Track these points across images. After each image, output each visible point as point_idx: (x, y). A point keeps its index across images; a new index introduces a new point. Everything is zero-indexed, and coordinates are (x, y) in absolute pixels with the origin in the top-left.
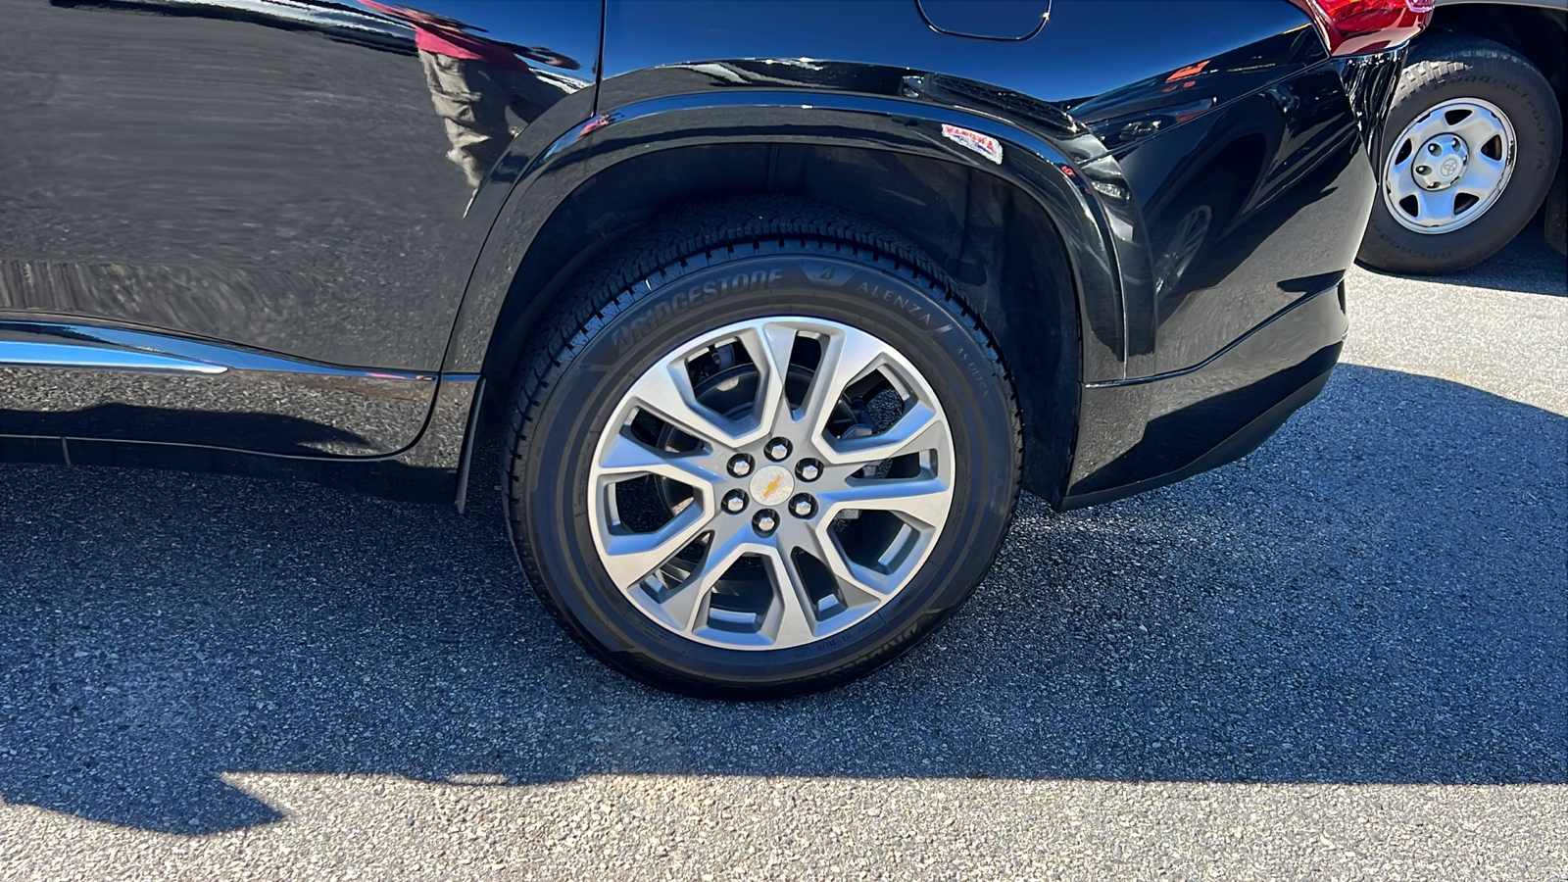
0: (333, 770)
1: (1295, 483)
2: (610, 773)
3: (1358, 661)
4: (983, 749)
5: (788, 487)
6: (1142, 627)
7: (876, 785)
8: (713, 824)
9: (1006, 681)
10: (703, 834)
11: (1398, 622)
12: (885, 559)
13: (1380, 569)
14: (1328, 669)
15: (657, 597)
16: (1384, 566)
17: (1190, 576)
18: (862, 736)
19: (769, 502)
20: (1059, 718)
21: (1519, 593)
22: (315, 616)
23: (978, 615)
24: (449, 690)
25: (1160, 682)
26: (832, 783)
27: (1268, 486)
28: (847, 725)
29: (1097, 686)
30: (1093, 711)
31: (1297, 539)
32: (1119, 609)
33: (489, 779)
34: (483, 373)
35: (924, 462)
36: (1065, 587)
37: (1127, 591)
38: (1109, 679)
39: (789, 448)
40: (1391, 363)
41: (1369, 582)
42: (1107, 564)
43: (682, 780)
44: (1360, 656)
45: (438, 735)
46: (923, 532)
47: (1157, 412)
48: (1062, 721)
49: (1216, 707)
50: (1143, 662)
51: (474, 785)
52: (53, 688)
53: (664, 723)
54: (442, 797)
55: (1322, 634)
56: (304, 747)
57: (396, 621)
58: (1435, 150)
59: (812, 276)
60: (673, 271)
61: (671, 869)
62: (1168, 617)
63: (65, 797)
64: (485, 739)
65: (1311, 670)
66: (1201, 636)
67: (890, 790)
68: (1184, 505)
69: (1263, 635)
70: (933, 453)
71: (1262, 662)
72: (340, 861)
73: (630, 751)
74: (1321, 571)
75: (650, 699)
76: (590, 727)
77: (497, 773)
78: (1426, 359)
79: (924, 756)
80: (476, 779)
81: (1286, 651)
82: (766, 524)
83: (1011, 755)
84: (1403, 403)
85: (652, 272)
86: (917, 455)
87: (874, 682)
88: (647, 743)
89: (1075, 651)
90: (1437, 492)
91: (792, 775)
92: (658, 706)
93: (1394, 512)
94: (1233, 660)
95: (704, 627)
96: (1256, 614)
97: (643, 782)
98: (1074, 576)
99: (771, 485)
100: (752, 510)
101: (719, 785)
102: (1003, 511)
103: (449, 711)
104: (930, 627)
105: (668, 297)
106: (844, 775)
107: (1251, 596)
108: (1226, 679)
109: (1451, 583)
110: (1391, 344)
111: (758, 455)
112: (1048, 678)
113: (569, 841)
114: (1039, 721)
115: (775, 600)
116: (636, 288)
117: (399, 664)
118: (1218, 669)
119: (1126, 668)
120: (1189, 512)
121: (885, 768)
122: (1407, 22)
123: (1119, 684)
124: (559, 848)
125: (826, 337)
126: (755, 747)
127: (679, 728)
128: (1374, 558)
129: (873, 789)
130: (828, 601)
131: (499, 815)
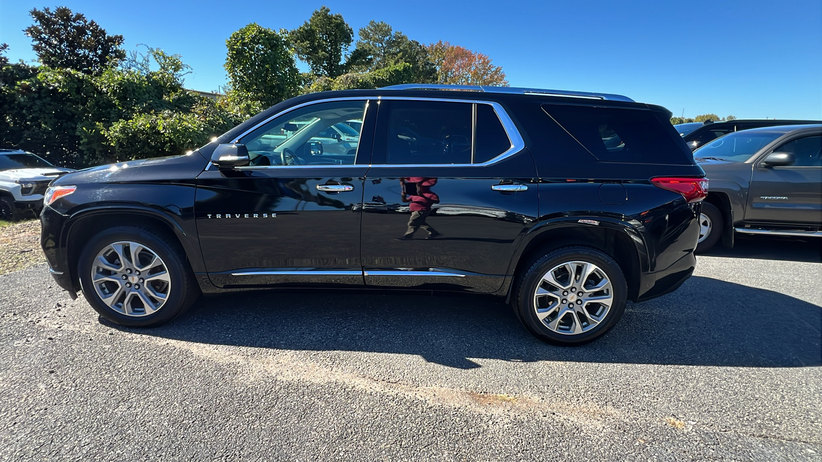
0: (486, 358)
2: (544, 360)
3: (710, 340)
4: (625, 358)
5: (576, 298)
6: (653, 332)
7: (604, 364)
9: (625, 343)
10: (569, 373)
11: (717, 331)
12: (597, 314)
14: (703, 341)
15: (548, 322)
16: (708, 319)
17: (660, 321)
18: (597, 354)
19: (572, 301)
22: (471, 328)
25: (662, 344)
26: (593, 364)
28: (592, 351)
30: (648, 350)
33: (519, 360)
34: (514, 275)
35: (605, 292)
38: (649, 343)
39: (576, 289)
41: (706, 322)
43: (560, 362)
45: (505, 352)
46: (606, 307)
47: (657, 278)
48: (642, 352)
49: (678, 349)
50: (656, 339)
51: (516, 362)
52: (427, 341)
53: (552, 351)
54: (511, 364)
55: (698, 334)
56: (479, 353)
59: (581, 252)
60: (551, 253)
63: (438, 361)
64: (515, 353)
65: (698, 341)
66: (668, 334)
67: (607, 365)
69: (683, 334)
70: (608, 290)
71: (686, 339)
73: (546, 356)
74: (692, 320)
76: (536, 351)
79: (612, 359)
80: (516, 360)
81: (690, 337)
82: (571, 306)
85: (547, 253)
86: (603, 290)
87: (595, 343)
88: (549, 354)
89: (639, 337)
91: (584, 362)
93: (706, 307)
94: (678, 339)
95: (558, 329)
96: (680, 329)
99: (572, 297)
100: (568, 303)
101: (568, 363)
102: (625, 302)
103: (505, 347)
104: (610, 329)
105: (551, 258)
106: (596, 362)
107: (677, 325)
108: (678, 343)
109: (727, 322)
111: (569, 291)
112: (635, 342)
114: (636, 352)
115: (574, 323)
116: (544, 256)
117: (490, 338)
118: (675, 341)
119: (653, 341)
120: (655, 307)
121: (604, 361)
122: (702, 196)
123: (652, 344)
124: (539, 374)
125: (583, 265)
126: (573, 356)
127: (555, 352)
130: (585, 324)
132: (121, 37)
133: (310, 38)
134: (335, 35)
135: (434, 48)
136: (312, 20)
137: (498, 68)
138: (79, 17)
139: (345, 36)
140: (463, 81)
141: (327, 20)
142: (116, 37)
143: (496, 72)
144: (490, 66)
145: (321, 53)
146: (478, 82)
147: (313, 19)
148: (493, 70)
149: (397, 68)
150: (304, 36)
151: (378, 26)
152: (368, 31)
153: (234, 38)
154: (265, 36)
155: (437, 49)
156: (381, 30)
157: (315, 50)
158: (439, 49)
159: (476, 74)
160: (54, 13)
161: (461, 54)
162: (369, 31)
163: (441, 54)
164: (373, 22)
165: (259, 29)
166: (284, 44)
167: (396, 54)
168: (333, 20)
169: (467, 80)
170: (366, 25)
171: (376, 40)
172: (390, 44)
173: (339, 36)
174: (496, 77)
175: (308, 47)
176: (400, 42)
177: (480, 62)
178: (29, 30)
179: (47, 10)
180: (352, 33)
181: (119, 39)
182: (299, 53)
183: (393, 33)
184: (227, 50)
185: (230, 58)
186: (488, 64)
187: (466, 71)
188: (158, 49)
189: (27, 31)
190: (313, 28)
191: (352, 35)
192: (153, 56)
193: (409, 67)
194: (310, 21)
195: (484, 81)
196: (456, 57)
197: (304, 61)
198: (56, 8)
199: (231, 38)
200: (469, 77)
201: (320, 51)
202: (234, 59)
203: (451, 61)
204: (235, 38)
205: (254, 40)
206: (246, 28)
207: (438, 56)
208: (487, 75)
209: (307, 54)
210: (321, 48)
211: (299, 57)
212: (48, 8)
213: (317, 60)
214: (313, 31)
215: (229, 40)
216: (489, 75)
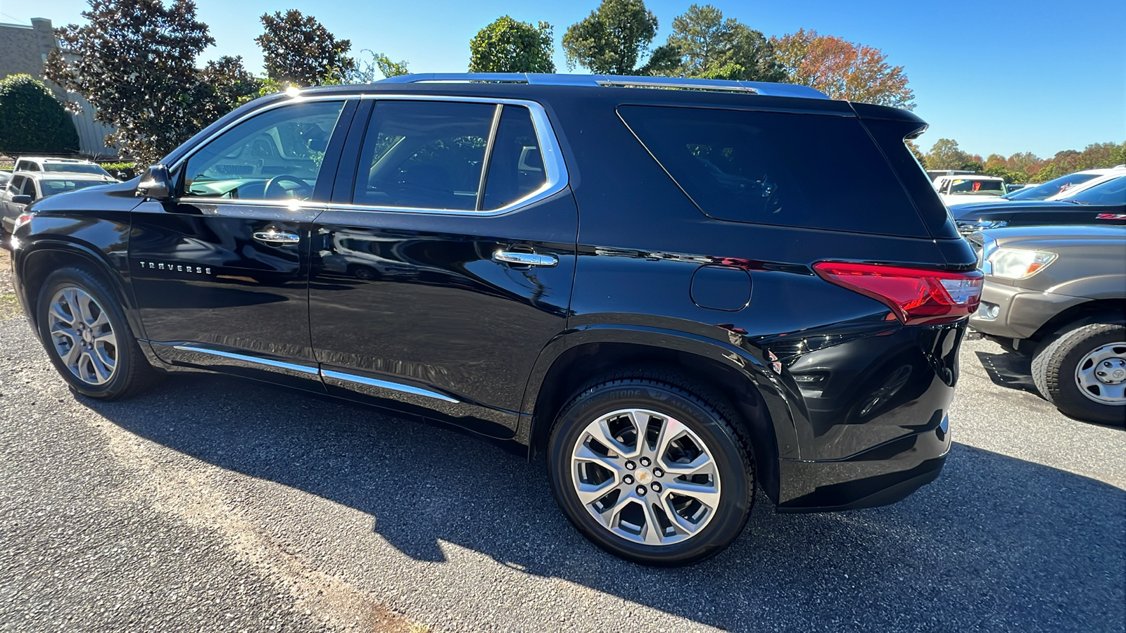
1: (973, 519)
2: (564, 578)
3: (969, 626)
4: (731, 616)
6: (846, 576)
7: (671, 618)
8: (590, 614)
9: (761, 585)
10: (583, 617)
11: (1007, 610)
13: (1008, 577)
14: (948, 626)
15: (598, 510)
16: (1011, 576)
17: (886, 555)
18: (677, 593)
19: (643, 482)
20: (778, 610)
21: (1105, 613)
22: (503, 489)
23: (764, 549)
24: (528, 527)
25: (842, 606)
26: (652, 611)
27: (955, 517)
28: (674, 586)
29: (806, 600)
30: (798, 612)
31: (960, 549)
32: (838, 563)
33: (520, 567)
36: (815, 546)
37: (847, 555)
38: (814, 597)
39: (649, 461)
40: (1064, 467)
41: (997, 583)
42: (843, 540)
43: (589, 590)
44: (973, 623)
45: (514, 544)
48: (779, 612)
49: (868, 628)
50: (838, 594)
51: (513, 568)
53: (597, 563)
54: (499, 570)
55: (953, 605)
57: (528, 497)
58: (1109, 365)
60: (600, 387)
61: (561, 629)
62: (863, 573)
64: (528, 551)
65: (936, 623)
66: (877, 588)
67: (676, 622)
68: (901, 518)
69: (915, 596)
71: (907, 611)
72: (451, 584)
73: (577, 572)
74: (968, 569)
75: (598, 552)
76: (568, 557)
77: (523, 566)
78: (1091, 467)
79: (700, 611)
80: (515, 566)
81: (925, 609)
82: (641, 491)
83: (744, 622)
84: (1064, 489)
85: (594, 386)
87: (697, 569)
88: (585, 569)
89: (804, 578)
90: (1067, 542)
91: (636, 602)
92: (599, 555)
93: (1032, 547)
94: (890, 605)
95: (616, 527)
96: (916, 584)
97: (573, 586)
98: (823, 541)
99: (643, 476)
100: (635, 484)
101: (603, 597)
103: (523, 536)
106: (660, 609)
107: (918, 573)
108: (881, 614)
109: (1055, 596)
110: (1069, 457)
111: (637, 462)
112: (783, 589)
113: (531, 603)
114: (767, 609)
117: (518, 513)
118: (878, 608)
119: (827, 594)
120: (902, 522)
121: (679, 611)
123: (819, 601)
124: (525, 605)
125: (662, 420)
126: (627, 584)
127: (602, 567)
128: (1006, 570)
129: (669, 619)
131: (513, 583)
132: (348, 42)
133: (596, 34)
134: (631, 29)
135: (790, 41)
136: (601, 9)
137: (895, 69)
138: (310, 20)
139: (646, 28)
140: (831, 90)
141: (621, 8)
142: (343, 42)
143: (892, 76)
144: (882, 66)
145: (609, 54)
146: (857, 92)
147: (603, 7)
148: (886, 72)
149: (721, 73)
150: (588, 32)
151: (702, 12)
152: (686, 20)
153: (480, 37)
154: (518, 32)
155: (794, 43)
156: (706, 17)
157: (601, 51)
158: (797, 43)
159: (855, 78)
160: (285, 18)
161: (835, 48)
162: (688, 20)
163: (799, 50)
164: (696, 7)
165: (511, 24)
166: (542, 43)
167: (724, 52)
168: (630, 6)
169: (839, 89)
170: (683, 11)
171: (696, 33)
172: (717, 38)
173: (635, 30)
174: (890, 83)
175: (593, 47)
176: (732, 35)
177: (866, 60)
178: (261, 39)
179: (278, 15)
180: (656, 25)
181: (345, 45)
182: (580, 55)
183: (723, 21)
184: (470, 54)
185: (473, 64)
186: (878, 62)
187: (840, 76)
188: (382, 55)
189: (258, 39)
190: (601, 20)
191: (654, 27)
192: (377, 64)
193: (740, 70)
194: (599, 10)
195: (868, 90)
196: (825, 54)
197: (587, 66)
198: (286, 12)
199: (475, 37)
200: (842, 85)
201: (607, 51)
202: (478, 65)
203: (815, 61)
204: (482, 38)
205: (504, 39)
206: (496, 23)
207: (796, 54)
208: (875, 80)
209: (592, 56)
210: (609, 48)
211: (580, 61)
212: (280, 12)
213: (601, 64)
214: (601, 24)
215: (474, 40)
216: (879, 81)
